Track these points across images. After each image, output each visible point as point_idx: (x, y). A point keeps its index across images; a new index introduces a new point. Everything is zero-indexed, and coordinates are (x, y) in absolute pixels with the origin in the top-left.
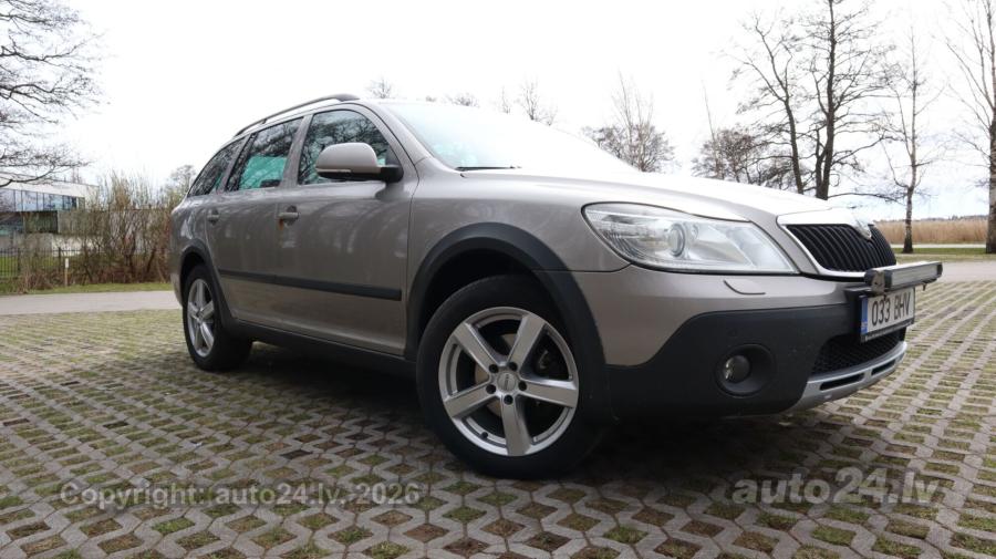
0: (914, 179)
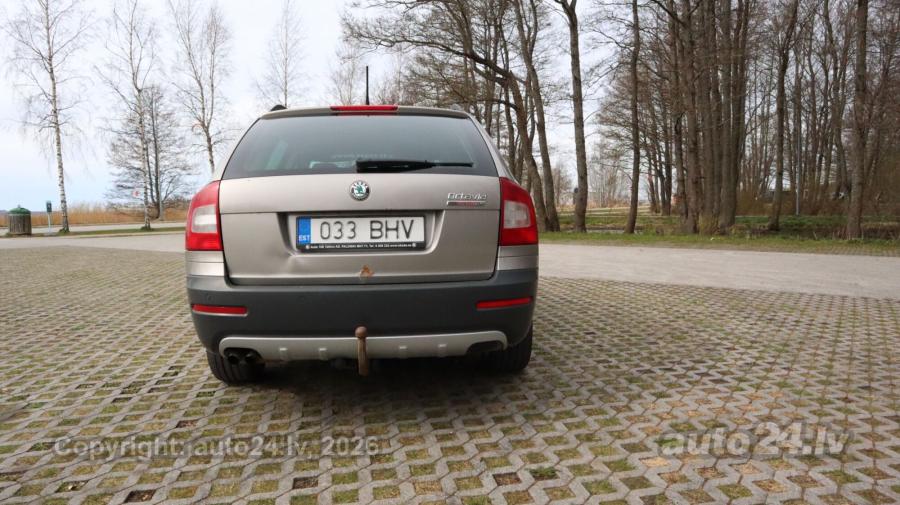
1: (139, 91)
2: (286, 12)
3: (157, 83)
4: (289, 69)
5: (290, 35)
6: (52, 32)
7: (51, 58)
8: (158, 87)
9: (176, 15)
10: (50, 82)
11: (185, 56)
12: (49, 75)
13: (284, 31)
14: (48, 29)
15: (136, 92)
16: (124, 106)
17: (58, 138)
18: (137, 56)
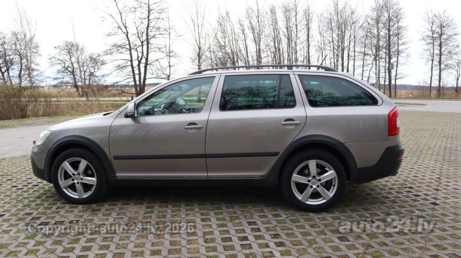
0: (170, 72)
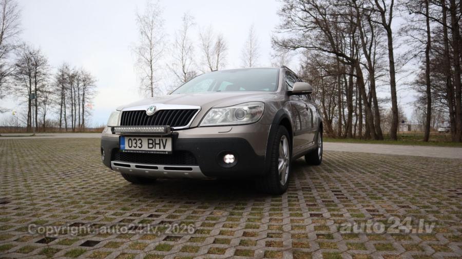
1: (185, 74)
2: (251, 36)
3: (194, 70)
4: (252, 62)
5: (252, 47)
6: (152, 51)
7: (151, 61)
8: (195, 72)
9: (203, 40)
10: (150, 71)
11: (206, 59)
12: (150, 68)
13: (250, 45)
14: (151, 49)
15: (184, 74)
16: (179, 81)
17: (152, 94)
18: (184, 58)
